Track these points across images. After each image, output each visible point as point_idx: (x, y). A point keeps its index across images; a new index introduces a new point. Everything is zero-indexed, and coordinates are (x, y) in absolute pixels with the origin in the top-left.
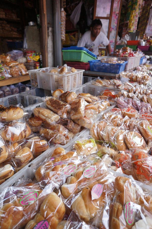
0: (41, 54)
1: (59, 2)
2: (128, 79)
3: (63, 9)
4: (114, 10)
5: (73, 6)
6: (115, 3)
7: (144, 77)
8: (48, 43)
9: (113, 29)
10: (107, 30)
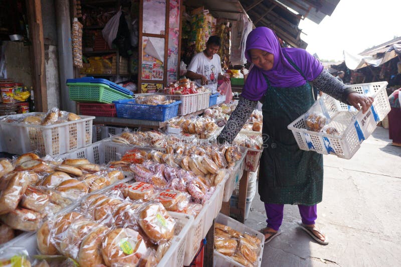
0: (33, 90)
1: (66, 9)
2: (180, 130)
3: (76, 20)
4: (170, 26)
5: (106, 17)
6: (172, 17)
7: (207, 125)
8: (47, 69)
9: (173, 52)
10: (163, 53)
